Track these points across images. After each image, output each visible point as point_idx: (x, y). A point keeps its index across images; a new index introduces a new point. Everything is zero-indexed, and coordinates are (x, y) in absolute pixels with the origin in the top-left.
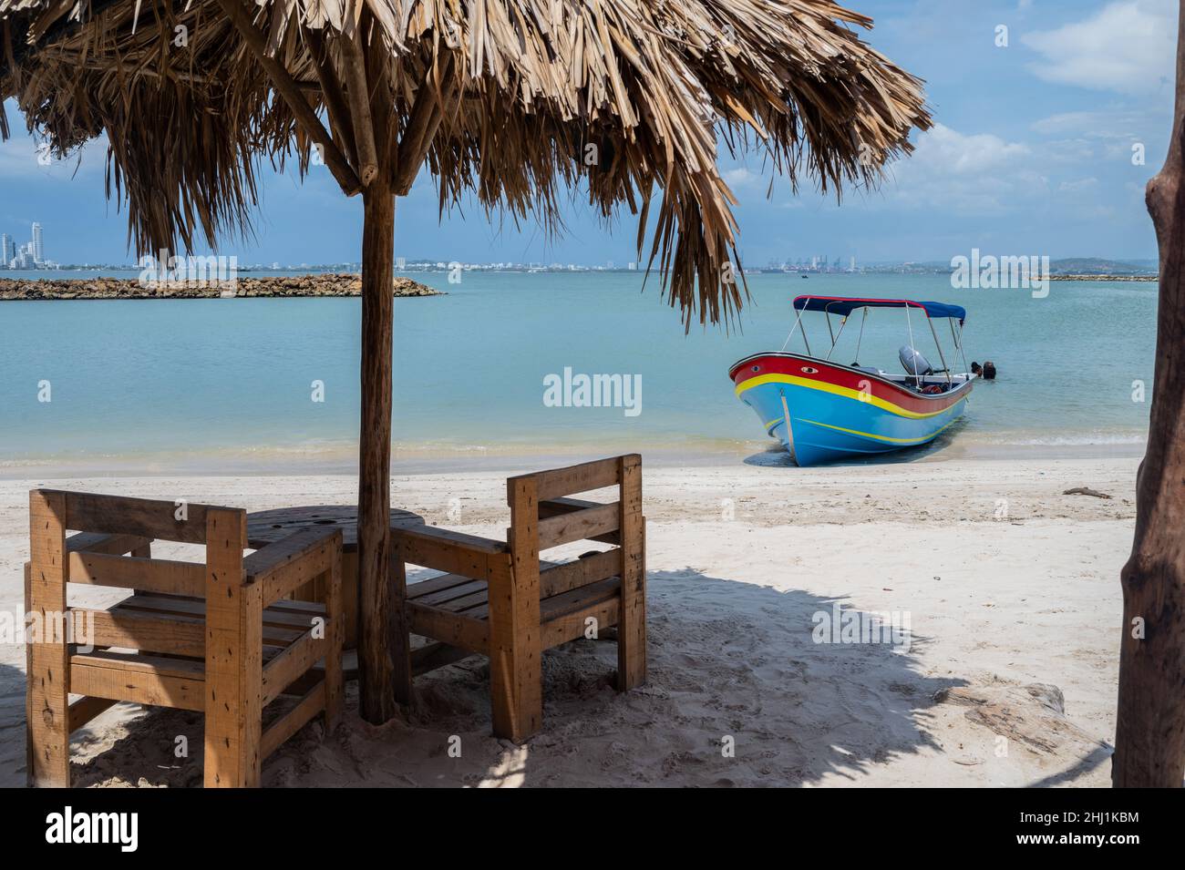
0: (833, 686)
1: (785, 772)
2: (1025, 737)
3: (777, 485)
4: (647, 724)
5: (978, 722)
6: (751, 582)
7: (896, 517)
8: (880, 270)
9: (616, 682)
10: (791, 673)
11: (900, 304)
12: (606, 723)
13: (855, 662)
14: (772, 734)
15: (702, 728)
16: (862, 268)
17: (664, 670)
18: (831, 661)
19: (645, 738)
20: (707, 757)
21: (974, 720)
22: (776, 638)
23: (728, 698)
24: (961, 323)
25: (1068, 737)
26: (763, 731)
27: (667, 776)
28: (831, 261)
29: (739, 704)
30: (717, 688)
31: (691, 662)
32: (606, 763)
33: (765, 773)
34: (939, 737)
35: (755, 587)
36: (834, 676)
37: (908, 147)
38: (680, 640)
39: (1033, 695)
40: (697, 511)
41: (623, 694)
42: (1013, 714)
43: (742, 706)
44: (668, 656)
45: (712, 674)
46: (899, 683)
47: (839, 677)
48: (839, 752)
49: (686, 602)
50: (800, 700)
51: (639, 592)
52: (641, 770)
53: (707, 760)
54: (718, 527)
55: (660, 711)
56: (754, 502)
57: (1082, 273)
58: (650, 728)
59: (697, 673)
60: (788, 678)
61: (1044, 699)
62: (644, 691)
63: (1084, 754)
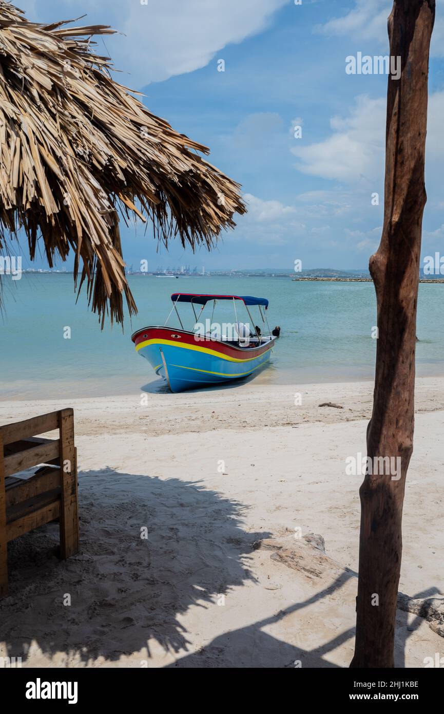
0: (194, 543)
1: (166, 607)
2: (304, 568)
3: (162, 406)
4: (79, 582)
5: (278, 561)
6: (145, 474)
7: (229, 426)
8: (219, 274)
9: (59, 554)
10: (169, 537)
11: (230, 298)
12: (51, 584)
13: (207, 525)
14: (157, 581)
15: (114, 581)
16: (209, 272)
17: (90, 541)
18: (193, 526)
19: (77, 592)
20: (117, 602)
21: (275, 560)
22: (160, 512)
23: (130, 558)
24: (266, 308)
25: (328, 567)
26: (152, 579)
27: (91, 618)
28: (191, 269)
29: (137, 561)
30: (123, 551)
31: (108, 534)
32: (51, 614)
33: (152, 609)
34: (256, 572)
35: (148, 478)
36: (195, 536)
37: (233, 224)
38: (101, 519)
39: (308, 541)
40: (115, 427)
41: (64, 561)
42: (297, 555)
43: (139, 563)
44: (93, 530)
45: (121, 541)
46: (232, 538)
47: (197, 536)
48: (197, 589)
49: (105, 491)
50: (174, 555)
51: (73, 495)
52: (73, 616)
53: (116, 603)
54: (126, 438)
55: (87, 572)
56: (148, 419)
57: (323, 277)
58: (81, 584)
59: (112, 541)
60: (167, 540)
61: (314, 544)
62: (77, 558)
63: (337, 576)
